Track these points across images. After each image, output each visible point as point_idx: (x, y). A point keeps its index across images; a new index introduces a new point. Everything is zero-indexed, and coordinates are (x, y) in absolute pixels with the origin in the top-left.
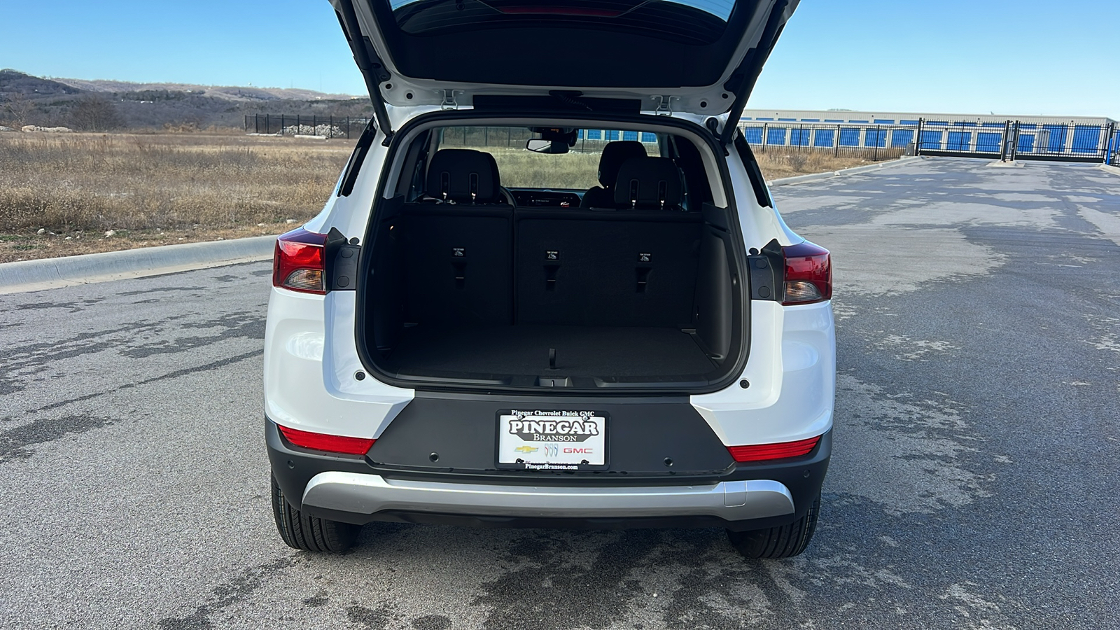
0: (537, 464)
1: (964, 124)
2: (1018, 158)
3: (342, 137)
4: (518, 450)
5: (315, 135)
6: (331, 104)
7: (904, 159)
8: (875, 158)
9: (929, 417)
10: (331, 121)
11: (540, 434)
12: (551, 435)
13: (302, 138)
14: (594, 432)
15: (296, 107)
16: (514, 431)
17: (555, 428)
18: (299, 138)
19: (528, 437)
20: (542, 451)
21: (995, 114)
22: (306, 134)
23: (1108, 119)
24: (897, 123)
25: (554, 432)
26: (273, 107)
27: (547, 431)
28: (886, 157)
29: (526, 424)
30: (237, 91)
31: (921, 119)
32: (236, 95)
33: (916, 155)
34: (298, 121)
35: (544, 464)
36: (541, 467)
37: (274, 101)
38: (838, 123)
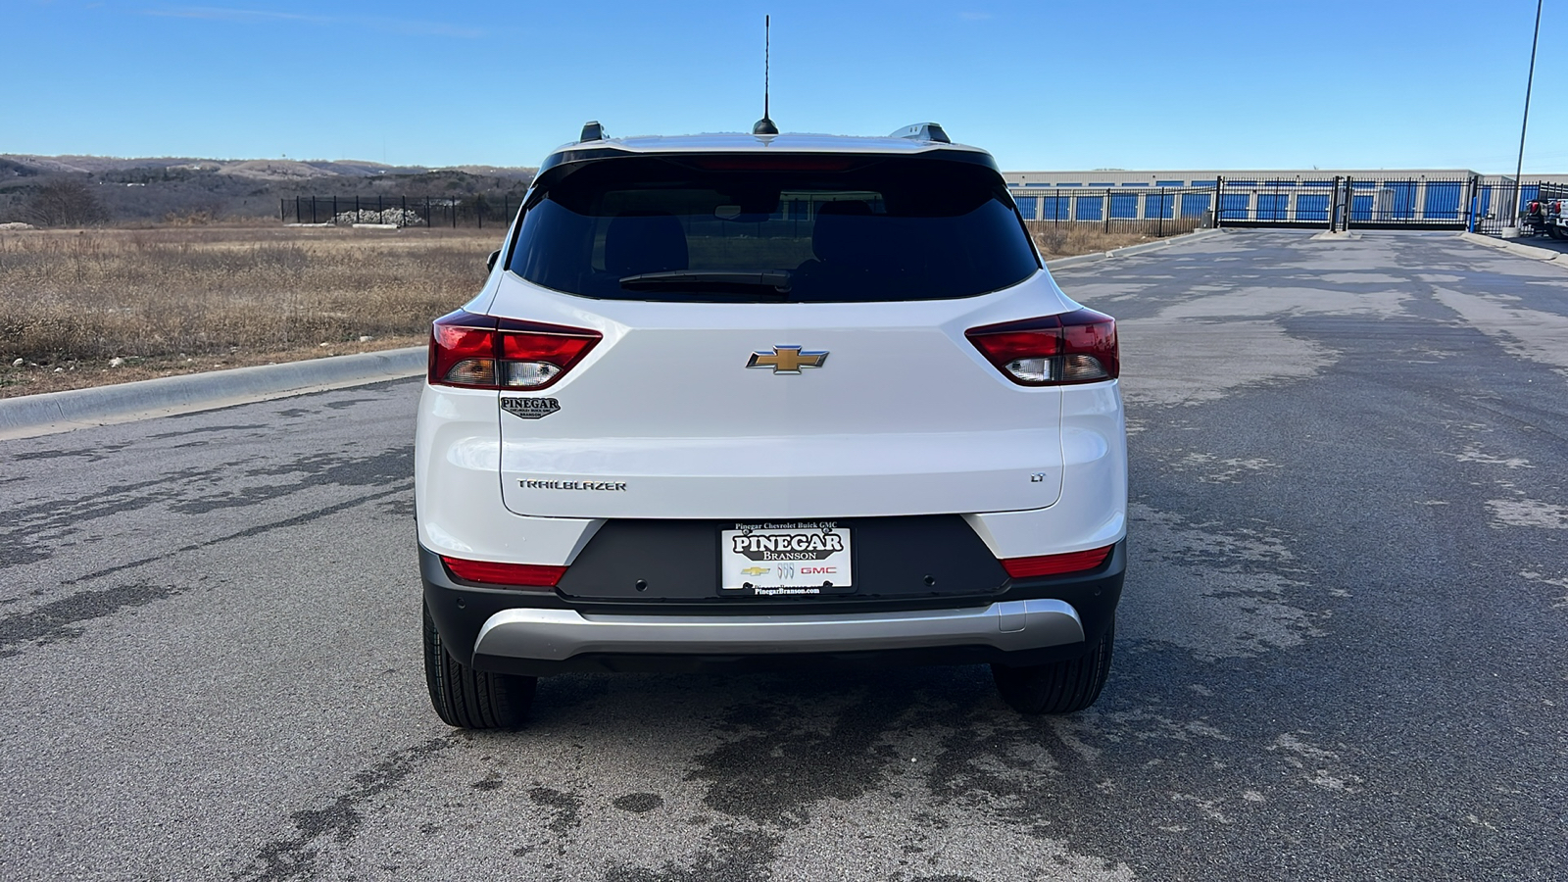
0: (769, 589)
1: (1278, 183)
2: (1352, 226)
3: (419, 225)
4: (744, 572)
5: (381, 223)
6: (400, 180)
7: (1199, 233)
8: (1160, 233)
9: (1245, 548)
10: (403, 204)
11: (771, 552)
12: (784, 552)
13: (364, 229)
14: (838, 547)
15: (350, 185)
16: (739, 549)
17: (789, 543)
18: (360, 228)
19: (756, 556)
20: (775, 572)
21: (1320, 169)
22: (368, 223)
23: (1470, 172)
24: (1187, 184)
25: (789, 548)
26: (317, 187)
27: (780, 548)
28: (1174, 232)
29: (754, 540)
30: (266, 167)
31: (1219, 177)
32: (264, 171)
33: (1215, 227)
34: (356, 205)
35: (778, 588)
36: (774, 592)
37: (318, 178)
38: (1107, 188)
